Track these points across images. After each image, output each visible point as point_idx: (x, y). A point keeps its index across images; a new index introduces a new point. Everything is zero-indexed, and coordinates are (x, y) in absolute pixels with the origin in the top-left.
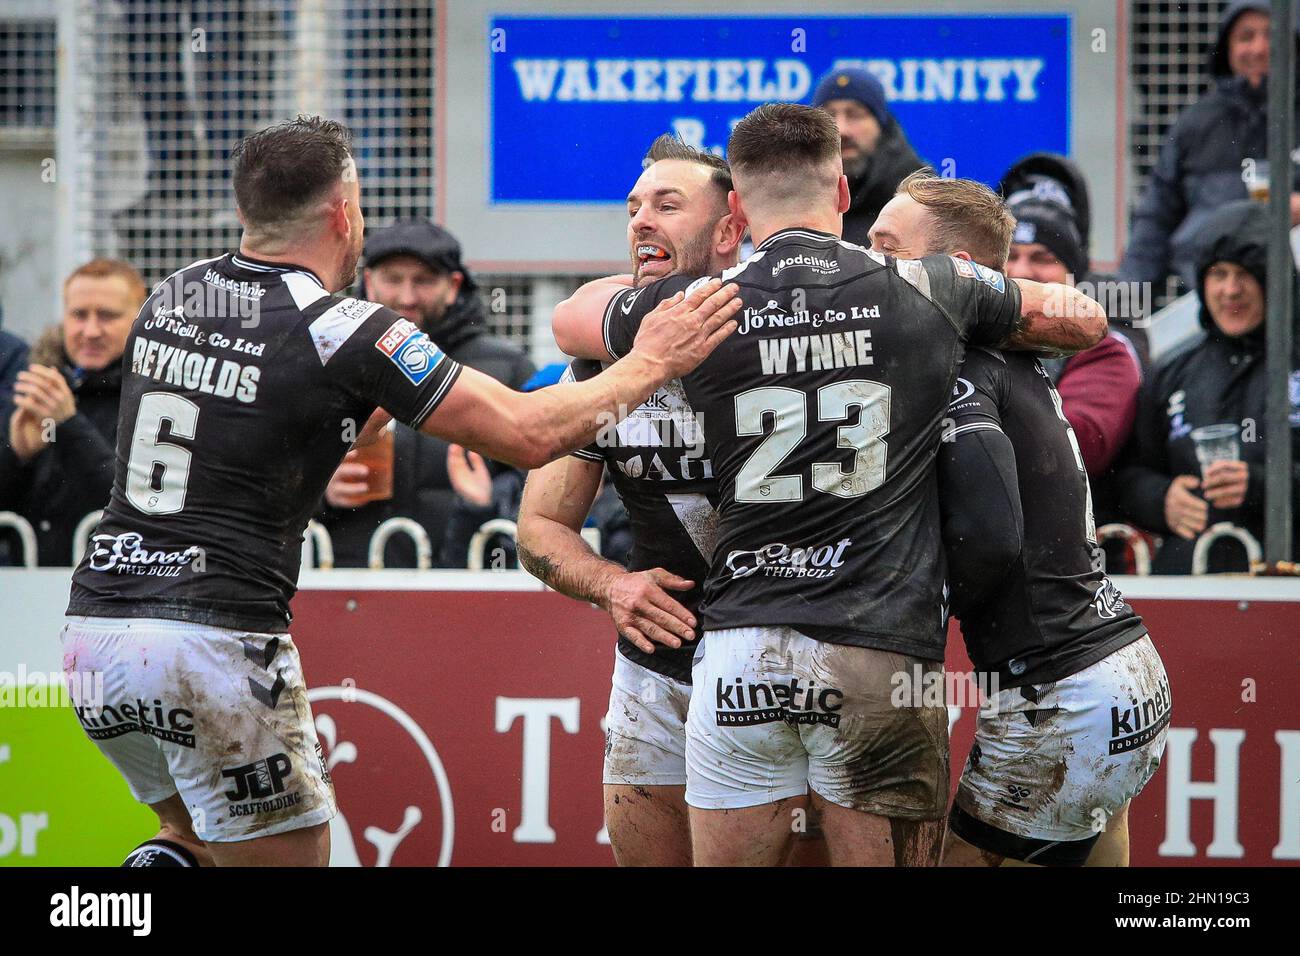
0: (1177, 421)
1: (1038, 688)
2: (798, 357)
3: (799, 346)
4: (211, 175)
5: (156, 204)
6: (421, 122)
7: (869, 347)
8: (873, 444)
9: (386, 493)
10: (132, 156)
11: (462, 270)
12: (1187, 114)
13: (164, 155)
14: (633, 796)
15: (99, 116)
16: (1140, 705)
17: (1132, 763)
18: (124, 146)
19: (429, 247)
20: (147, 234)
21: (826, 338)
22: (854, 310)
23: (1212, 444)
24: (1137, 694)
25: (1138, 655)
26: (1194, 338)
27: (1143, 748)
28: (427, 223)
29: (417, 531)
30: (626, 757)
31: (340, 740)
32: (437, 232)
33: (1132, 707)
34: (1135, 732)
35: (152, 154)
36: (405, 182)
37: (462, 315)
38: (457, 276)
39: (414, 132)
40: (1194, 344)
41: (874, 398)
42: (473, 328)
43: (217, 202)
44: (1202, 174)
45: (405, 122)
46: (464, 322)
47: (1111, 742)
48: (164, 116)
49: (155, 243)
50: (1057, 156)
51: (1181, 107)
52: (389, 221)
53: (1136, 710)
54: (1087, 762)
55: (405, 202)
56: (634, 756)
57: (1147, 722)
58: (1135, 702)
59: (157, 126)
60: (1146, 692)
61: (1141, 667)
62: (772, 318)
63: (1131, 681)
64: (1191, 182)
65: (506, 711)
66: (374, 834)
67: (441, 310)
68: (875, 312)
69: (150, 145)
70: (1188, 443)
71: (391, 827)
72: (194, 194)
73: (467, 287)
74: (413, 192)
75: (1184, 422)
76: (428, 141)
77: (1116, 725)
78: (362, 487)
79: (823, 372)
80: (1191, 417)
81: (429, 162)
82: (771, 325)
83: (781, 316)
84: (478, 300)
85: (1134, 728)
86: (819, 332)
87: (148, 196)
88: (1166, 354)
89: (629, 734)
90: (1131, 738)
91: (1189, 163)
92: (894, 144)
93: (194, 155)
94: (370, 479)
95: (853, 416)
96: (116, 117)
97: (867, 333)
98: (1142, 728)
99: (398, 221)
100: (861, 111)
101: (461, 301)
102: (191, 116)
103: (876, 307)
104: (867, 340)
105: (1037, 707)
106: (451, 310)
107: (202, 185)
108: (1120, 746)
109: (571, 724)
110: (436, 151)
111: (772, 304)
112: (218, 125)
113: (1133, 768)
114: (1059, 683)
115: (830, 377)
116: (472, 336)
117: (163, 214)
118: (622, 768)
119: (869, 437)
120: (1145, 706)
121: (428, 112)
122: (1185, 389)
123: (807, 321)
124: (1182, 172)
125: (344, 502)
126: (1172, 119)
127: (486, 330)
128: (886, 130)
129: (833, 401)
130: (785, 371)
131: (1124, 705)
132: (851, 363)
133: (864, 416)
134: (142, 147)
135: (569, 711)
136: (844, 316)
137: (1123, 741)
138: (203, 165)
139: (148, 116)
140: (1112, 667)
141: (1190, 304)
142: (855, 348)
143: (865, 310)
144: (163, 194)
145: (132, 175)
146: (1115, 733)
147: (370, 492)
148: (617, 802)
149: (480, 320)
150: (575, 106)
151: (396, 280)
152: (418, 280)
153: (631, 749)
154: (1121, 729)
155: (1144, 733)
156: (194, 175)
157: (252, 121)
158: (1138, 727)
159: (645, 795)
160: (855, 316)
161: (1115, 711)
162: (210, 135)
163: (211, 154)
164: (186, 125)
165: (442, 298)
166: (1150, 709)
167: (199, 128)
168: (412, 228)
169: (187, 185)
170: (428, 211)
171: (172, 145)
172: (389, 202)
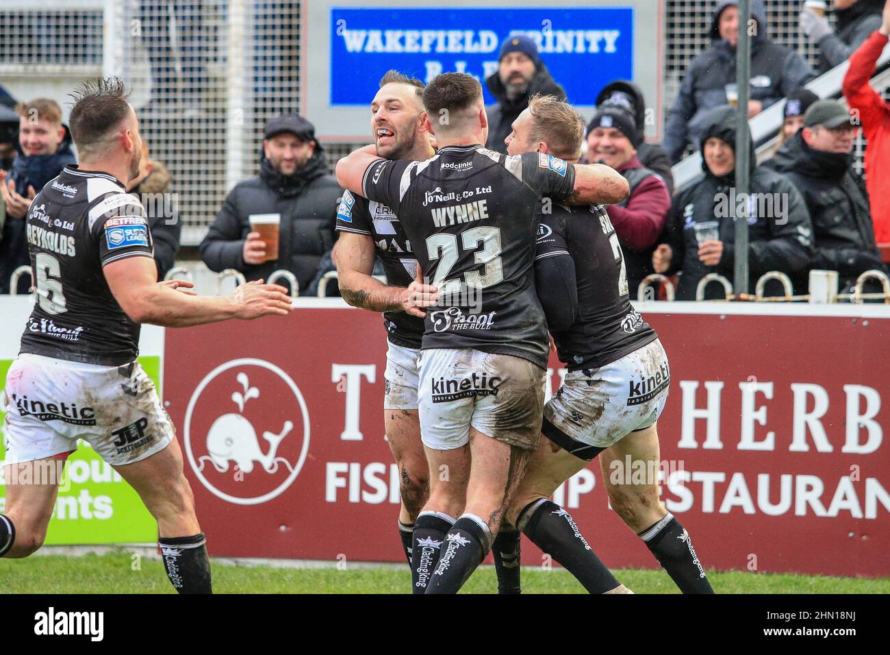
0: (689, 220)
1: (591, 370)
2: (450, 217)
3: (450, 211)
4: (184, 91)
5: (155, 105)
6: (294, 63)
7: (486, 209)
8: (494, 259)
9: (275, 256)
10: (143, 80)
11: (316, 141)
12: (696, 59)
13: (159, 80)
14: (401, 415)
15: (126, 59)
16: (646, 380)
17: (638, 411)
18: (139, 76)
19: (299, 128)
20: (151, 121)
21: (464, 206)
22: (478, 189)
23: (704, 231)
24: (644, 374)
25: (648, 352)
26: (698, 176)
27: (646, 403)
28: (297, 115)
29: (291, 277)
30: (397, 395)
31: (250, 386)
32: (302, 121)
33: (641, 382)
34: (642, 395)
35: (153, 79)
36: (286, 94)
37: (316, 164)
38: (313, 143)
39: (290, 68)
40: (699, 179)
41: (491, 234)
42: (320, 171)
43: (187, 105)
44: (705, 90)
45: (286, 63)
46: (316, 168)
47: (629, 399)
48: (159, 59)
49: (155, 126)
50: (627, 82)
51: (692, 56)
52: (277, 115)
53: (644, 383)
54: (615, 407)
55: (286, 105)
56: (402, 394)
57: (649, 390)
58: (643, 379)
59: (156, 65)
60: (650, 373)
61: (648, 359)
62: (437, 197)
63: (642, 367)
64: (699, 94)
65: (337, 371)
66: (268, 436)
67: (305, 161)
68: (489, 190)
69: (152, 75)
70: (692, 232)
71: (277, 431)
72: (175, 100)
73: (317, 149)
74: (290, 99)
75: (693, 220)
76: (298, 73)
77: (633, 390)
78: (262, 253)
79: (464, 224)
80: (696, 218)
81: (298, 84)
82: (437, 201)
83: (441, 196)
84: (324, 156)
85: (641, 393)
86: (460, 204)
87: (151, 101)
88: (682, 186)
89: (399, 383)
90: (639, 398)
91: (698, 84)
92: (542, 75)
93: (175, 80)
94: (267, 249)
95: (481, 246)
96: (134, 60)
97: (484, 202)
98: (647, 393)
99: (282, 114)
100: (524, 58)
101: (314, 157)
102: (174, 59)
103: (490, 187)
104: (484, 205)
105: (590, 379)
106: (310, 161)
107: (179, 96)
108: (633, 401)
109: (371, 378)
110: (302, 78)
111: (438, 190)
112: (188, 64)
113: (639, 414)
114: (602, 368)
115: (467, 227)
116: (320, 175)
117: (159, 111)
118: (395, 401)
119: (491, 255)
120: (649, 381)
121: (298, 58)
122: (694, 204)
123: (454, 198)
124: (694, 90)
125: (253, 261)
126: (687, 62)
127: (327, 172)
128: (538, 68)
129: (470, 239)
130: (445, 225)
131: (637, 380)
132: (477, 218)
133: (487, 246)
134: (148, 76)
135: (370, 371)
136: (472, 193)
137: (635, 399)
138: (180, 85)
139: (151, 59)
140: (632, 360)
141: (697, 158)
142: (479, 210)
143: (483, 189)
144: (159, 100)
145: (143, 90)
146: (631, 394)
147: (266, 256)
148: (393, 419)
149: (324, 167)
150: (375, 55)
151: (282, 145)
152: (293, 146)
153: (400, 391)
154: (635, 393)
155: (647, 395)
156: (175, 90)
157: (206, 62)
158: (644, 392)
159: (408, 414)
160: (478, 193)
161: (632, 383)
162: (184, 69)
163: (184, 80)
164: (171, 65)
165: (305, 155)
166: (652, 382)
167: (178, 66)
168: (290, 119)
169: (171, 95)
170: (297, 110)
171: (164, 75)
172: (277, 105)
